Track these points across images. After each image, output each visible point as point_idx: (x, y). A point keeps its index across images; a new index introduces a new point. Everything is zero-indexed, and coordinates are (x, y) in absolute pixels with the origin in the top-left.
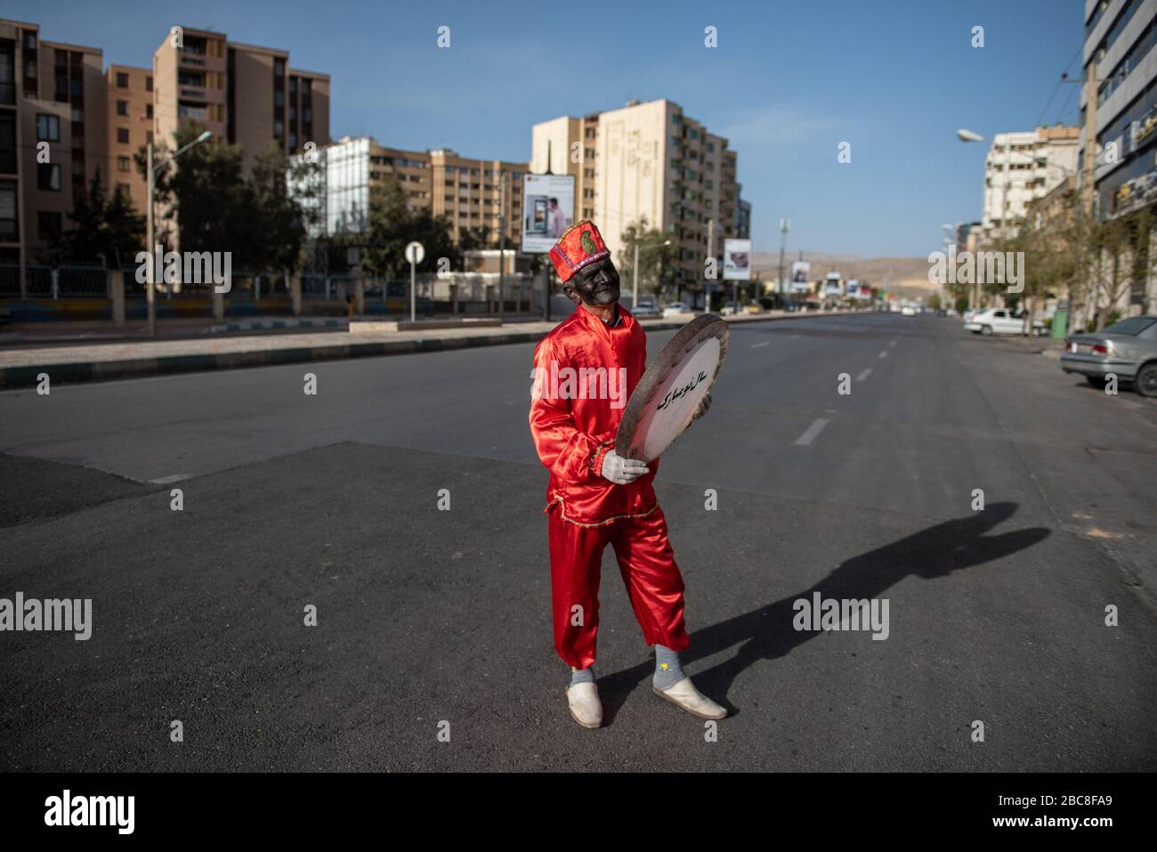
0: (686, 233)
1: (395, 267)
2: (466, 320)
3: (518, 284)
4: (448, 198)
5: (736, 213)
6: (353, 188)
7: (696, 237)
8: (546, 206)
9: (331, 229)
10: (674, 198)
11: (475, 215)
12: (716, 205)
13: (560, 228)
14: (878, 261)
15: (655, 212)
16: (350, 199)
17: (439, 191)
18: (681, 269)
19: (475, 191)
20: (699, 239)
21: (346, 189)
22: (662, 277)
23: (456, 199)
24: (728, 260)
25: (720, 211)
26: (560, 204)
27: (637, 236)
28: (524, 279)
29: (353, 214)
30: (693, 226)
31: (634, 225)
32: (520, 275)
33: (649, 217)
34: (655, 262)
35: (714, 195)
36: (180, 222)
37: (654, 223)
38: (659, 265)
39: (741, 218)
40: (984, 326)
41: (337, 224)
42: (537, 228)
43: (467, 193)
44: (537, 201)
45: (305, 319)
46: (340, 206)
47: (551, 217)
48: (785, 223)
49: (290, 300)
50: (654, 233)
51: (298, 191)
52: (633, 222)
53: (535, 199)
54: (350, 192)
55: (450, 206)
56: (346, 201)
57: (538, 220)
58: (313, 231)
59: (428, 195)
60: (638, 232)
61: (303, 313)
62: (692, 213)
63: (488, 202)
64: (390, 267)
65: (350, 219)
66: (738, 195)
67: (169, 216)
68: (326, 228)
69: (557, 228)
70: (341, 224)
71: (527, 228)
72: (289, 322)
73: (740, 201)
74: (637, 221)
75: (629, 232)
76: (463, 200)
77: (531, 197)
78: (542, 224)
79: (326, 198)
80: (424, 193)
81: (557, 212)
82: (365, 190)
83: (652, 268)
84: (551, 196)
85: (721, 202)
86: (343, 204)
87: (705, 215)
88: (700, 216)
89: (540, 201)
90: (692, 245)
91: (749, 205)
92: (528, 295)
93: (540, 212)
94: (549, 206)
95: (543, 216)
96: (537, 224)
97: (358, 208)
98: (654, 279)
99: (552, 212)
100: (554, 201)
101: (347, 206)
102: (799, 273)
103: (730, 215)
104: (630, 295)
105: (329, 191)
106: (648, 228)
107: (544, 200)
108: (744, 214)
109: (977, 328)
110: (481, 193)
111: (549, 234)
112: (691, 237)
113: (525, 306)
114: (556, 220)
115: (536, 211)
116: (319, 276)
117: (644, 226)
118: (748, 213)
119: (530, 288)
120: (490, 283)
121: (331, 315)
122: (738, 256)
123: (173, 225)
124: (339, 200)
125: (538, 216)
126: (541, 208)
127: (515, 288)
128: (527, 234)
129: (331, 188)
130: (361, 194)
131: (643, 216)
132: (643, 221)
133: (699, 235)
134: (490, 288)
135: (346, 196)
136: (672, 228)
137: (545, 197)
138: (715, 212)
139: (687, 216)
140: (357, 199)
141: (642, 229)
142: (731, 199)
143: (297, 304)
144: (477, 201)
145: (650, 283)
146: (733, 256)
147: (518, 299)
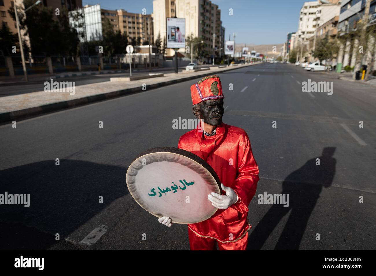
0: (205, 38)
1: (111, 52)
2: (151, 74)
3: (154, 57)
4: (125, 27)
5: (221, 31)
6: (95, 24)
7: (208, 39)
8: (175, 30)
9: (89, 39)
10: (202, 26)
11: (134, 33)
12: (214, 28)
13: (180, 39)
14: (260, 46)
15: (195, 31)
16: (95, 28)
17: (121, 24)
18: (204, 50)
19: (133, 25)
20: (209, 40)
21: (93, 24)
22: (199, 54)
23: (127, 27)
24: (226, 48)
25: (216, 30)
26: (180, 29)
27: (190, 40)
28: (156, 56)
29: (96, 34)
30: (208, 36)
31: (189, 36)
32: (154, 54)
33: (194, 33)
34: (196, 49)
35: (214, 25)
36: (30, 37)
37: (195, 35)
38: (197, 50)
39: (222, 33)
40: (312, 68)
41: (91, 37)
42: (172, 39)
43: (131, 25)
44: (172, 28)
45: (84, 73)
46: (91, 31)
47: (177, 34)
48: (235, 34)
49: (77, 66)
50: (196, 38)
51: (76, 25)
52: (189, 35)
53: (171, 28)
54: (94, 25)
55: (125, 30)
56: (93, 28)
57: (172, 36)
58: (82, 40)
59: (117, 26)
60: (190, 38)
61: (82, 70)
62: (207, 31)
63: (138, 28)
64: (109, 52)
65: (95, 36)
66: (221, 25)
67: (25, 35)
68: (87, 39)
69: (179, 38)
70: (92, 37)
71: (169, 39)
72: (78, 74)
73: (221, 27)
74: (190, 35)
75: (188, 38)
76: (130, 28)
77: (170, 27)
78: (174, 37)
79: (85, 28)
80: (116, 25)
81: (179, 32)
82: (100, 25)
83: (196, 50)
84: (177, 26)
85: (216, 27)
86: (92, 30)
87: (211, 32)
88: (210, 32)
89: (173, 28)
90: (208, 42)
91: (224, 28)
92: (157, 61)
93: (173, 33)
94: (176, 30)
95: (174, 34)
96: (172, 37)
97: (98, 31)
98: (196, 54)
99: (178, 32)
100: (178, 28)
101: (94, 31)
102: (245, 51)
103: (219, 32)
104: (190, 60)
105: (86, 25)
106: (194, 37)
107: (175, 28)
108: (223, 31)
109: (309, 69)
110: (136, 25)
111: (177, 41)
112: (207, 39)
113: (157, 65)
114: (179, 36)
115: (172, 32)
116: (86, 56)
117: (193, 36)
118: (224, 31)
119: (158, 58)
120: (145, 57)
121: (92, 71)
122: (230, 46)
123: (27, 38)
124: (91, 28)
125: (173, 34)
126: (173, 31)
127: (153, 59)
128: (169, 41)
129: (87, 24)
130: (99, 26)
131: (192, 32)
132: (192, 35)
133: (209, 39)
134: (145, 59)
135: (93, 27)
136: (201, 36)
137: (175, 27)
138: (214, 31)
139: (205, 32)
140: (97, 28)
141: (192, 37)
142: (219, 26)
143: (80, 67)
144: (134, 28)
145: (195, 56)
146: (228, 47)
147: (154, 62)
